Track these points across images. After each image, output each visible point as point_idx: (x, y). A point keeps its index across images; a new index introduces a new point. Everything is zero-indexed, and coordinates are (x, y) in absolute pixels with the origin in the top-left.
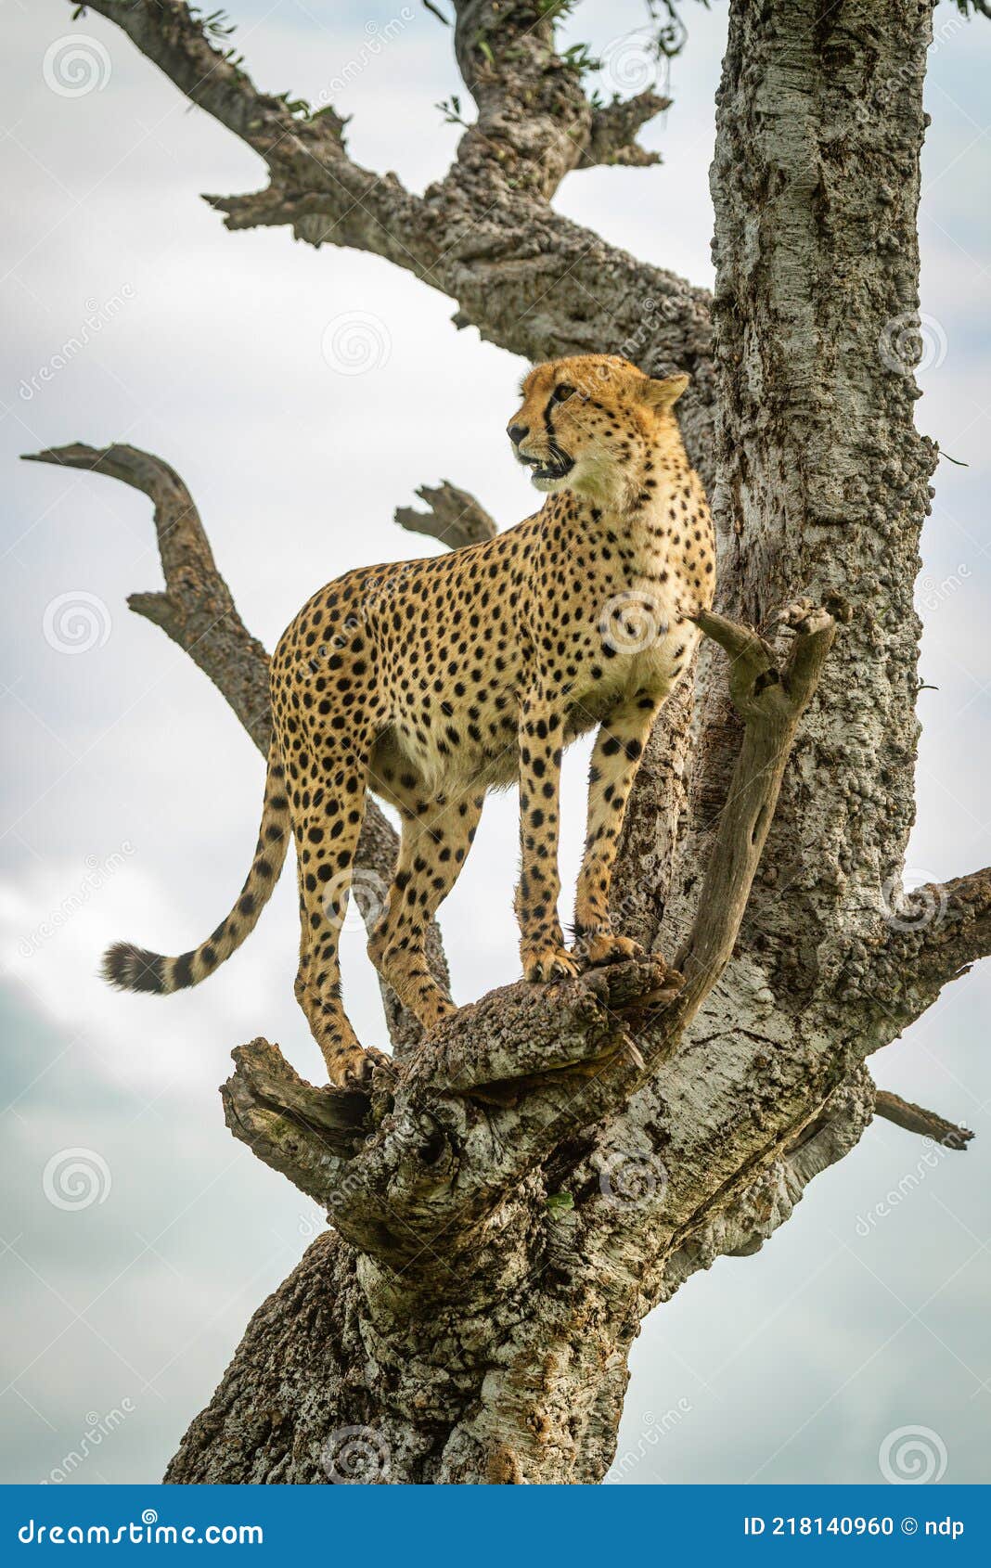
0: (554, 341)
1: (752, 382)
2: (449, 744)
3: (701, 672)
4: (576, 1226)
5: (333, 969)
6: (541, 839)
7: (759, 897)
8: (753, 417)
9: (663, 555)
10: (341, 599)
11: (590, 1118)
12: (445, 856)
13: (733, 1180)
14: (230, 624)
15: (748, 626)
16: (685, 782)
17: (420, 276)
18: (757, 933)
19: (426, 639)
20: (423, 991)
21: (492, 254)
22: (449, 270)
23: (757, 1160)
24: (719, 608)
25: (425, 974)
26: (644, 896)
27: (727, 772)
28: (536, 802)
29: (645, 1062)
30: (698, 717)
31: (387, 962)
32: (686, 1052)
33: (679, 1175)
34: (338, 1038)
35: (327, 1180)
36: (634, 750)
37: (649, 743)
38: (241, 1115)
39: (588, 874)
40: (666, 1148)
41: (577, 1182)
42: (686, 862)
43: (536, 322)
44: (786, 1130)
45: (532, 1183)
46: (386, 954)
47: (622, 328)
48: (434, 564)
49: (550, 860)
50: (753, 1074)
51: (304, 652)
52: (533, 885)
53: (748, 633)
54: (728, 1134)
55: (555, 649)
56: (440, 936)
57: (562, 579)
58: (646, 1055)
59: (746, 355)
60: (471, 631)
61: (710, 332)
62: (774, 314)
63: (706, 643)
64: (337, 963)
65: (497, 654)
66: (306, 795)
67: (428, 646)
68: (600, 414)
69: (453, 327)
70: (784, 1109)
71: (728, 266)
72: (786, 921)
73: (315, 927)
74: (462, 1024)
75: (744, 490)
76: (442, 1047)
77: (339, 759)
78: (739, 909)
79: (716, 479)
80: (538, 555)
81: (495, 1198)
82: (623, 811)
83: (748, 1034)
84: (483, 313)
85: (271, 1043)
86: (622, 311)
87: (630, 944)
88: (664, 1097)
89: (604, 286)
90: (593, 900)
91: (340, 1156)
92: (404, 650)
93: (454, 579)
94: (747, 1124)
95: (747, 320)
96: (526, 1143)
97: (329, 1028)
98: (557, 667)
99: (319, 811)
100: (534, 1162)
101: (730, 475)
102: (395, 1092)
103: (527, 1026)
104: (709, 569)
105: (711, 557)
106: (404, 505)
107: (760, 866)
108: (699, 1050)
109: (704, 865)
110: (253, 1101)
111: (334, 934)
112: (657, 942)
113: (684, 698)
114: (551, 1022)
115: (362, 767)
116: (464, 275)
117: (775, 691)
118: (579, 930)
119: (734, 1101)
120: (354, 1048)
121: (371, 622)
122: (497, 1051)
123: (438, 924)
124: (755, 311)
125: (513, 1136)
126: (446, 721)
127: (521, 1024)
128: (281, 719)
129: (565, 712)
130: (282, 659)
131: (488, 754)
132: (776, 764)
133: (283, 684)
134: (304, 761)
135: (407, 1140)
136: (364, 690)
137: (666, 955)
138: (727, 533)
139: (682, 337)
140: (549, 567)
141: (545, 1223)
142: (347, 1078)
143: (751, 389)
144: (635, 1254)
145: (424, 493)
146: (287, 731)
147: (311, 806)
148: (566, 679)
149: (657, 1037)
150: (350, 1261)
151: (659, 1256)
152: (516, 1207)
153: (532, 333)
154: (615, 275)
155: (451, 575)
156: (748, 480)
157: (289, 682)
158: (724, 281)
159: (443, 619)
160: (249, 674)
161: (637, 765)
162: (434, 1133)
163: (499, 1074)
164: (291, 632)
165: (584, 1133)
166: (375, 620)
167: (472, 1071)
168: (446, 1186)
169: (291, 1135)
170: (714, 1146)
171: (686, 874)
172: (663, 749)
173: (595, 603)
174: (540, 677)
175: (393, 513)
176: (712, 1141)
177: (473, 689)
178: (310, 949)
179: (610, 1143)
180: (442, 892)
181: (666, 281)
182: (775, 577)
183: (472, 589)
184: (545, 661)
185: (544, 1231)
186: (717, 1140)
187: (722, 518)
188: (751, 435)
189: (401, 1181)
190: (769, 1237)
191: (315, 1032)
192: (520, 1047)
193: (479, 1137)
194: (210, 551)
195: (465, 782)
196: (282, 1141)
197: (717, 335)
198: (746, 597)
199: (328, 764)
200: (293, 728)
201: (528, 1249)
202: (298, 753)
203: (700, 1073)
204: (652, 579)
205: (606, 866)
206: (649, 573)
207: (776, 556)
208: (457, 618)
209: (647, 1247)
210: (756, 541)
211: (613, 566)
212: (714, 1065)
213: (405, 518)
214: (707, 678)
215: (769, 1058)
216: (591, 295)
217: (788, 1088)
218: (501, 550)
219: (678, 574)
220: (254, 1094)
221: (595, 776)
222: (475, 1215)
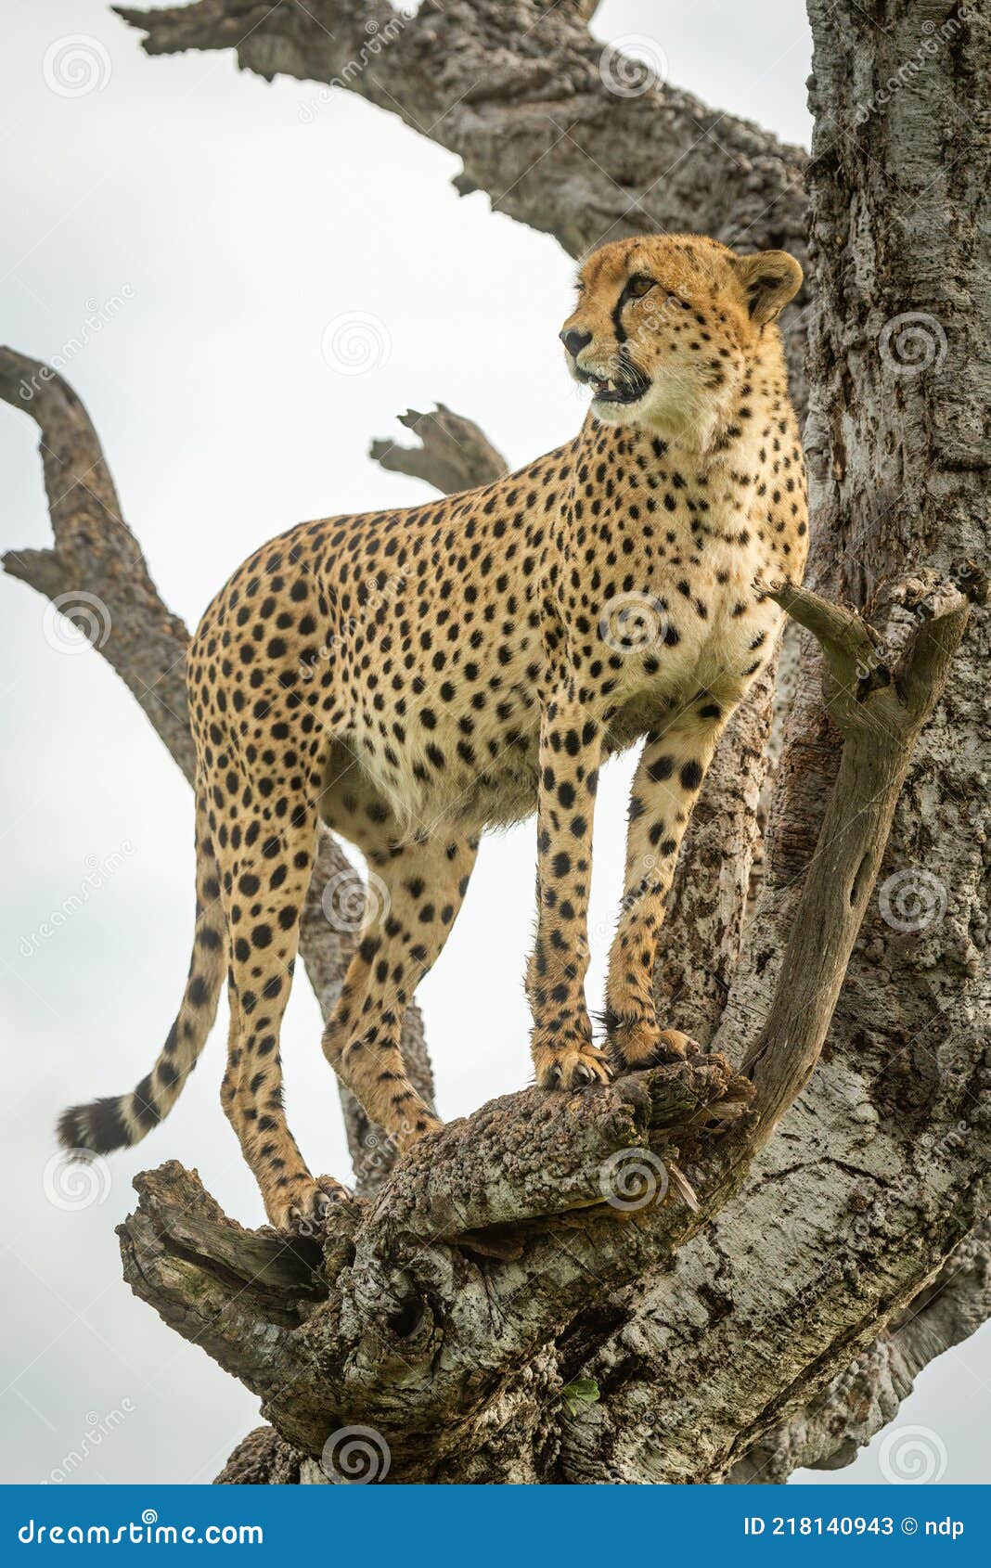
0: (590, 214)
1: (860, 274)
2: (430, 768)
3: (785, 670)
4: (602, 1425)
5: (273, 1068)
6: (565, 893)
7: (860, 981)
8: (861, 320)
9: (745, 510)
10: (286, 562)
11: (623, 1277)
12: (427, 915)
13: (818, 1364)
14: (141, 594)
15: (850, 607)
16: (761, 819)
17: (410, 123)
18: (856, 1027)
19: (402, 618)
20: (397, 1100)
21: (507, 95)
22: (449, 115)
23: (851, 1338)
24: (811, 583)
25: (400, 1077)
26: (700, 975)
27: (818, 806)
28: (560, 842)
29: (700, 1201)
30: (781, 731)
31: (348, 1061)
32: (756, 1189)
33: (744, 1356)
34: (279, 1164)
35: (262, 1356)
36: (691, 776)
37: (713, 766)
38: (145, 1266)
39: (625, 942)
40: (727, 1319)
41: (605, 1364)
42: (761, 929)
43: (567, 188)
44: (891, 1298)
45: (542, 1365)
46: (346, 1051)
47: (684, 198)
48: (417, 517)
49: (577, 922)
50: (847, 1221)
51: (234, 633)
52: (552, 955)
53: (850, 616)
54: (811, 1302)
55: (593, 632)
56: (422, 1025)
57: (606, 535)
58: (702, 1191)
59: (853, 236)
60: (465, 608)
61: (804, 205)
62: (891, 182)
63: (792, 631)
64: (278, 1060)
65: (501, 640)
66: (237, 830)
67: (405, 628)
68: (687, 318)
69: (454, 192)
70: (889, 1269)
71: (830, 115)
72: (895, 1012)
73: (249, 1012)
74: (448, 1145)
75: (847, 421)
76: (421, 1176)
77: (281, 781)
78: (831, 994)
79: (810, 405)
80: (572, 503)
81: (492, 1384)
82: (675, 858)
83: (841, 1166)
84: (494, 173)
85: (188, 1167)
86: (684, 176)
87: (681, 1040)
88: (725, 1250)
89: (660, 140)
90: (631, 979)
91: (280, 1323)
92: (371, 633)
93: (443, 538)
94: (838, 1289)
95: (855, 189)
96: (535, 1310)
97: (267, 1150)
98: (595, 657)
99: (252, 852)
100: (545, 1336)
101: (828, 400)
102: (356, 1238)
103: (538, 1149)
104: (801, 530)
105: (803, 514)
106: (382, 435)
107: (860, 936)
108: (774, 1186)
109: (784, 932)
110: (161, 1246)
111: (274, 1022)
112: (719, 1038)
113: (761, 705)
114: (571, 1144)
115: (312, 793)
116: (470, 121)
117: (885, 695)
118: (611, 1020)
119: (821, 1257)
120: (301, 1177)
121: (326, 594)
122: (497, 1183)
123: (419, 1010)
124: (867, 176)
125: (517, 1301)
126: (426, 736)
127: (530, 1147)
128: (201, 727)
129: (605, 719)
130: (204, 644)
131: (485, 781)
132: (884, 800)
133: (205, 679)
134: (233, 783)
135: (372, 1303)
136: (315, 686)
137: (731, 1055)
138: (822, 477)
139: (766, 211)
140: (589, 519)
141: (559, 1419)
142: (291, 1217)
143: (859, 283)
144: (682, 1464)
145: (410, 419)
146: (210, 742)
147: (243, 846)
148: (608, 674)
149: (716, 1167)
150: (292, 1469)
151: (715, 1468)
152: (520, 1397)
153: (561, 202)
154: (677, 125)
155: (439, 533)
156: (853, 409)
157: (212, 675)
158: (824, 134)
159: (427, 591)
160: (166, 662)
161: (695, 797)
162: (409, 1295)
163: (499, 1214)
164: (217, 607)
165: (615, 1298)
166: (332, 590)
167: (462, 1210)
168: (425, 1367)
169: (213, 1294)
170: (793, 1318)
171: (760, 944)
172: (731, 774)
173: (651, 570)
174: (571, 670)
175: (367, 446)
176: (789, 1311)
177: (465, 690)
178: (242, 1041)
179: (650, 1312)
180: (423, 964)
181: (745, 134)
182: (888, 540)
183: (469, 553)
184: (579, 648)
185: (558, 1431)
186: (798, 1309)
187: (817, 458)
188: (858, 346)
189: (363, 1359)
190: (866, 1444)
191: (248, 1156)
192: (528, 1178)
193: (471, 1301)
194: (114, 493)
195: (451, 819)
196: (200, 1302)
197: (813, 208)
198: (848, 568)
199: (266, 787)
200: (217, 738)
201: (535, 1455)
202: (224, 773)
203: (774, 1218)
204: (729, 539)
205: (649, 933)
206: (726, 531)
207: (890, 513)
208: (446, 590)
209: (697, 1455)
210: (863, 491)
211: (678, 521)
212: (794, 1207)
213: (384, 453)
214: (793, 678)
215: (869, 1199)
216: (642, 152)
217: (894, 1240)
218: (511, 500)
219: (761, 536)
220: (165, 1239)
221: (637, 809)
222: (464, 1408)
